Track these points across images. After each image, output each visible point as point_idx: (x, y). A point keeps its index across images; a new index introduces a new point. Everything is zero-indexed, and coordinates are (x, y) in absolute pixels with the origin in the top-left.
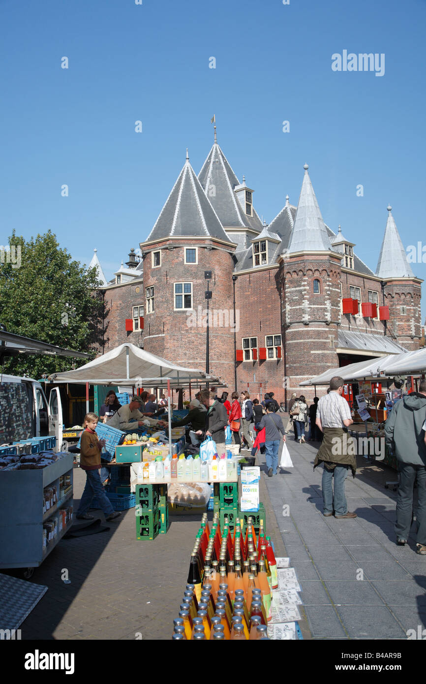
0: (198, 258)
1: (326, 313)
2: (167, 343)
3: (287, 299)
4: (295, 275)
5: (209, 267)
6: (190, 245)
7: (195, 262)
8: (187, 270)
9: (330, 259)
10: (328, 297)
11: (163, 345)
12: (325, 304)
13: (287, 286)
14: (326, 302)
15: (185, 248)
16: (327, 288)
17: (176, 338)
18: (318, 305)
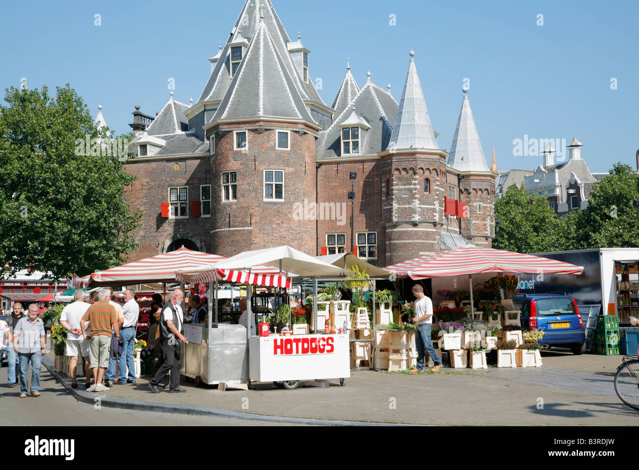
0: (291, 143)
1: (435, 214)
2: (256, 237)
3: (394, 197)
4: (404, 173)
5: (300, 153)
6: (282, 128)
7: (287, 147)
8: (279, 155)
9: (440, 158)
10: (437, 197)
11: (250, 239)
12: (434, 205)
13: (395, 183)
14: (435, 202)
15: (277, 131)
16: (436, 188)
17: (266, 232)
18: (427, 205)
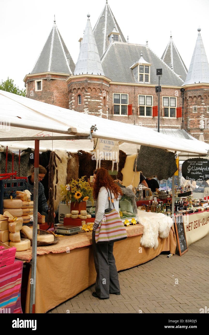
0: (43, 87)
5: (49, 91)
7: (41, 89)
8: (37, 94)
9: (88, 80)
10: (86, 106)
14: (84, 110)
15: (36, 81)
16: (86, 100)
